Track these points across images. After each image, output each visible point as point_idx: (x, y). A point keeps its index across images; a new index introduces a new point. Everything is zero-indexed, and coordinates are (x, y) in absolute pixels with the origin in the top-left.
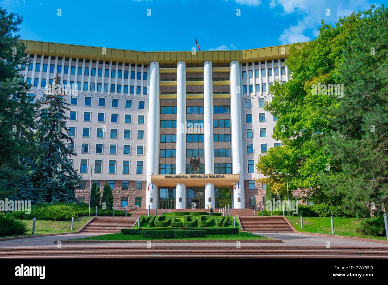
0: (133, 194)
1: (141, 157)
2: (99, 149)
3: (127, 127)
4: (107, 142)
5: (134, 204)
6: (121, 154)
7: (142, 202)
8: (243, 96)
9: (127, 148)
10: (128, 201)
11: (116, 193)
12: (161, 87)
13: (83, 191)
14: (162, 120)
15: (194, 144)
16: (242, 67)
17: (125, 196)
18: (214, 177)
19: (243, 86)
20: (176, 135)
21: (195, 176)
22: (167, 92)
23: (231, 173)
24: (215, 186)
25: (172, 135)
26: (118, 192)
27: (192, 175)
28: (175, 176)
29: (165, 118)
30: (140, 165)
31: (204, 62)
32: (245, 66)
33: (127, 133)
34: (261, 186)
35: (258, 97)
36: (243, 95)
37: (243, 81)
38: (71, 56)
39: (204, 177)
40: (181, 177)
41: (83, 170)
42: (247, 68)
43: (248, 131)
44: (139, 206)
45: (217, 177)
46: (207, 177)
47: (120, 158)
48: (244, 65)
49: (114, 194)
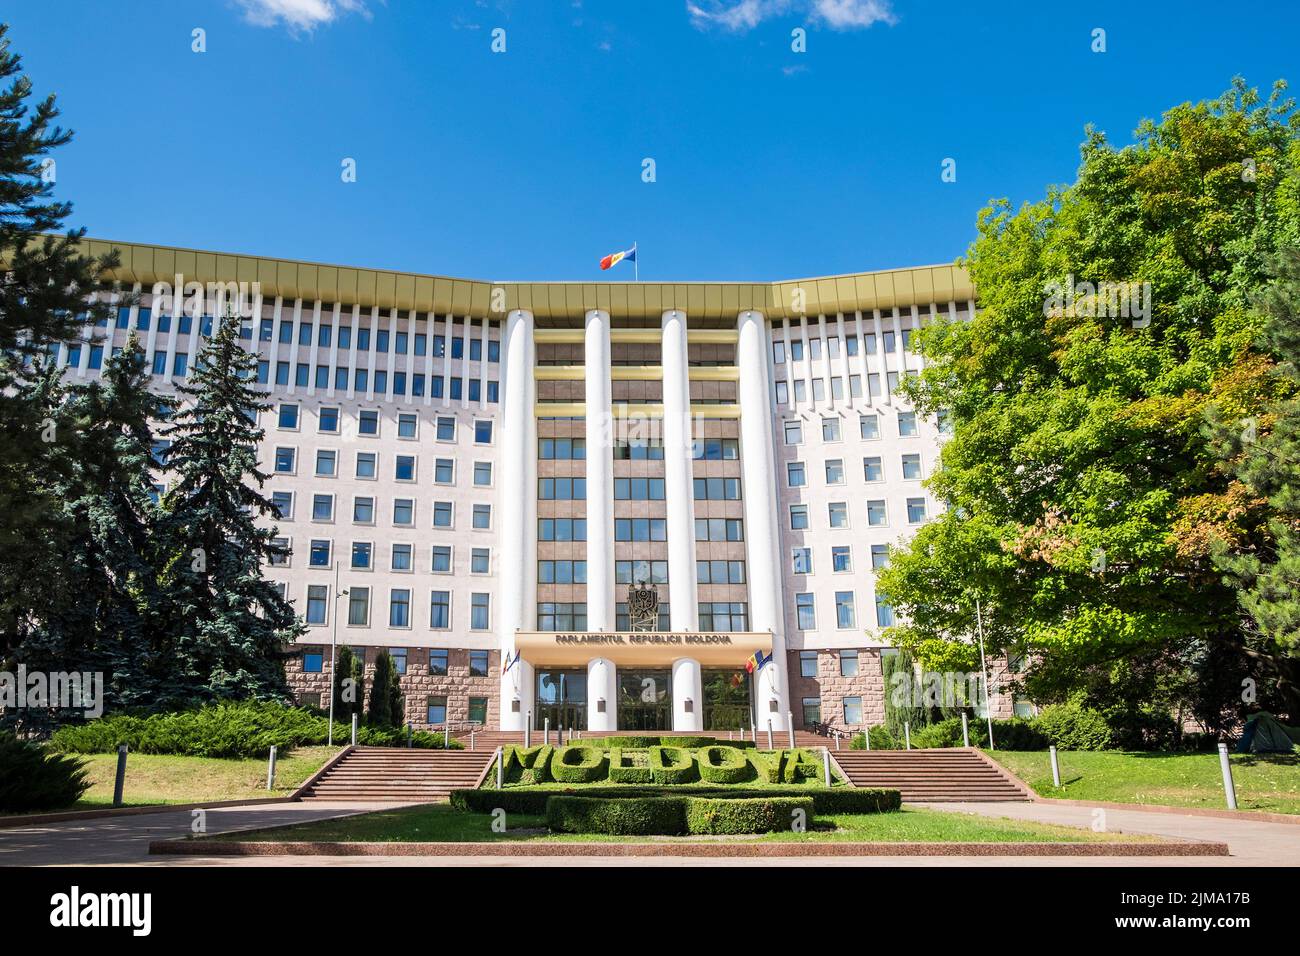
0: (461, 688)
1: (484, 579)
2: (361, 556)
3: (443, 494)
4: (383, 535)
5: (465, 717)
6: (425, 572)
7: (489, 710)
8: (776, 412)
9: (442, 557)
10: (448, 708)
11: (411, 683)
12: (541, 383)
13: (316, 677)
14: (544, 476)
15: (637, 546)
16: (771, 330)
17: (440, 693)
18: (701, 640)
19: (777, 382)
20: (585, 519)
21: (645, 638)
22: (557, 396)
23: (747, 628)
24: (702, 666)
25: (573, 519)
26: (416, 679)
27: (635, 634)
28: (586, 636)
29: (552, 470)
30: (481, 602)
31: (662, 313)
32: (781, 326)
33: (443, 512)
34: (837, 667)
35: (821, 414)
36: (778, 409)
37: (776, 369)
38: (281, 292)
39: (670, 639)
40: (604, 639)
41: (317, 616)
42: (787, 333)
43: (795, 510)
44: (480, 722)
45: (710, 640)
46: (679, 640)
47: (422, 584)
48: (777, 324)
49: (406, 687)
